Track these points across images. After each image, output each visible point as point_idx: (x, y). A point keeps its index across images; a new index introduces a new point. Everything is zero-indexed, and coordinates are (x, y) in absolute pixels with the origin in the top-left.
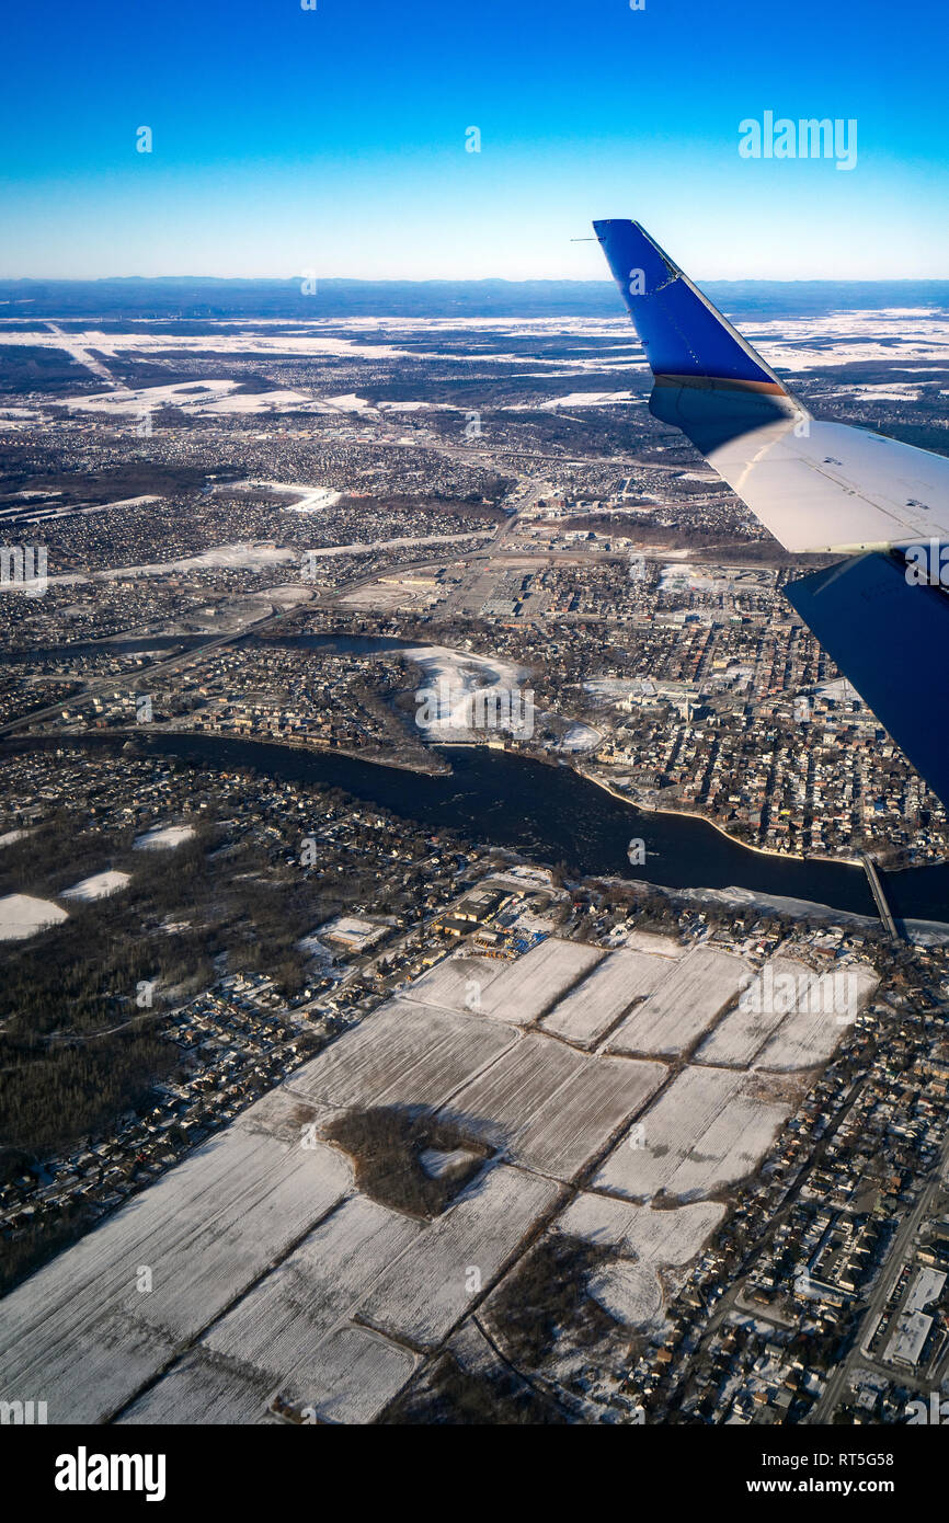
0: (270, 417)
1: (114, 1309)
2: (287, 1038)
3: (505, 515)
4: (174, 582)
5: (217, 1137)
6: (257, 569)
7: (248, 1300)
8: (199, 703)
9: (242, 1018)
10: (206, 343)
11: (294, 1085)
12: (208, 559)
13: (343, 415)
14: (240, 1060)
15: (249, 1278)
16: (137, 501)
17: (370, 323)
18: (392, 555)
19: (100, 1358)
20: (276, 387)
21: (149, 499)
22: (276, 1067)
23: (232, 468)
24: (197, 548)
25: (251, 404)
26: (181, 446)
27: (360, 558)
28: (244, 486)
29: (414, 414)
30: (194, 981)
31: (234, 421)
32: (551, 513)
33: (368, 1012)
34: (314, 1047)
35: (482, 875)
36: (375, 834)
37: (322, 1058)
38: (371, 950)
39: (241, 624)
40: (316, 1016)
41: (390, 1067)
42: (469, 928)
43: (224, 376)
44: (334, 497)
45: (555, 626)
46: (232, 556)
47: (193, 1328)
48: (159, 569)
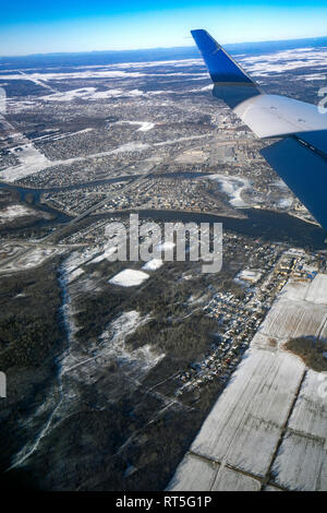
0: (113, 99)
1: (250, 416)
2: (250, 314)
3: (213, 127)
4: (115, 157)
5: (247, 352)
6: (140, 151)
7: (294, 410)
8: (149, 199)
9: (230, 308)
10: (76, 75)
11: (262, 331)
12: (122, 149)
13: (137, 97)
14: (239, 323)
15: (291, 402)
16: (86, 130)
17: (126, 65)
18: (183, 143)
19: (256, 434)
20: (110, 89)
21: (90, 129)
22: (253, 325)
23: (112, 117)
24: (116, 145)
25: (104, 95)
26: (90, 111)
27: (173, 145)
28: (120, 123)
29: (161, 95)
30: (206, 296)
31: (101, 101)
32: (229, 126)
33: (272, 303)
34: (262, 317)
35: (281, 253)
36: (236, 241)
37: (266, 321)
38: (260, 281)
39: (146, 171)
40: (255, 306)
41: (292, 323)
42: (289, 272)
43: (90, 86)
44: (152, 125)
45: (252, 164)
46: (130, 147)
47: (282, 422)
48: (108, 153)
